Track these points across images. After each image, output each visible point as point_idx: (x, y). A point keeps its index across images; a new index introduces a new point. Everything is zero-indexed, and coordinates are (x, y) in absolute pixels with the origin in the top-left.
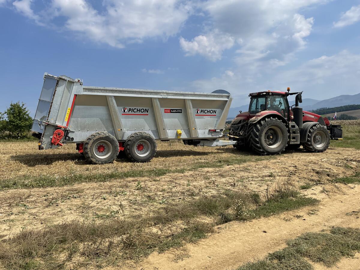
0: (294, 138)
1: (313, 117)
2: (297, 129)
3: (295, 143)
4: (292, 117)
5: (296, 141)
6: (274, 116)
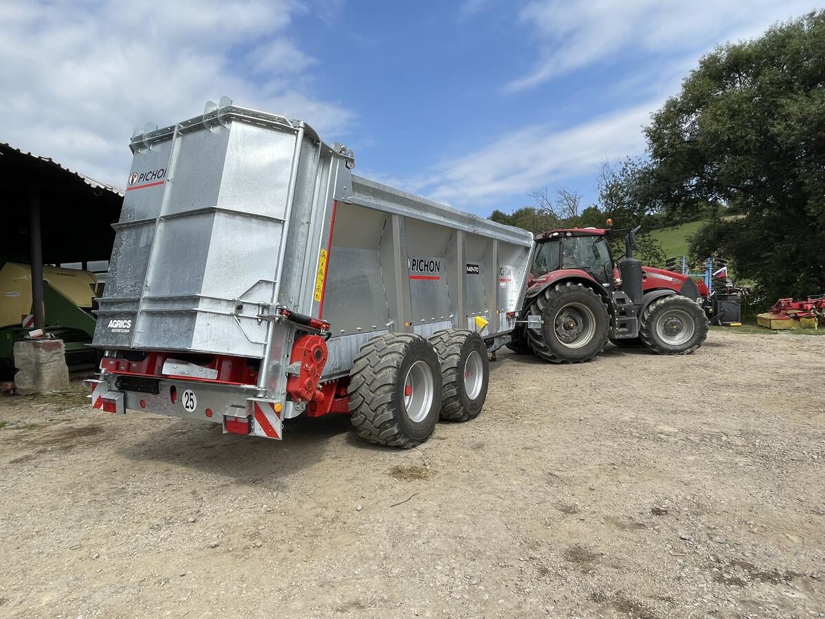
0: (623, 325)
1: (670, 279)
2: (629, 306)
3: (627, 335)
4: (618, 280)
5: (629, 332)
6: (575, 280)
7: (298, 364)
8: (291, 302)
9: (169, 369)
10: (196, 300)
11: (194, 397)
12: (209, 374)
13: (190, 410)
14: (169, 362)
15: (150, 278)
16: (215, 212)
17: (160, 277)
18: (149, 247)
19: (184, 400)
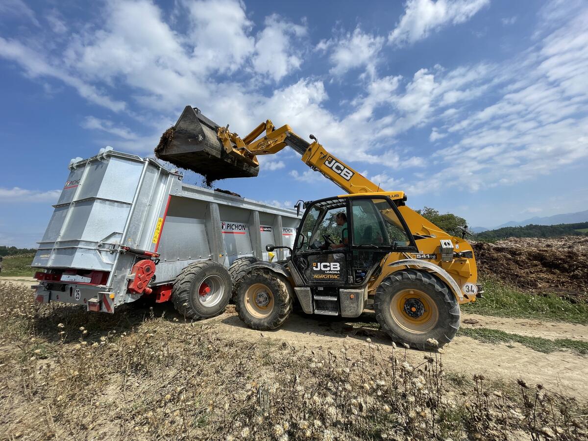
7: (134, 274)
8: (135, 243)
9: (65, 278)
10: (77, 242)
11: (79, 293)
12: (87, 280)
13: (77, 299)
14: (64, 274)
15: (62, 232)
16: (95, 200)
17: (68, 230)
18: (65, 217)
19: (76, 294)
